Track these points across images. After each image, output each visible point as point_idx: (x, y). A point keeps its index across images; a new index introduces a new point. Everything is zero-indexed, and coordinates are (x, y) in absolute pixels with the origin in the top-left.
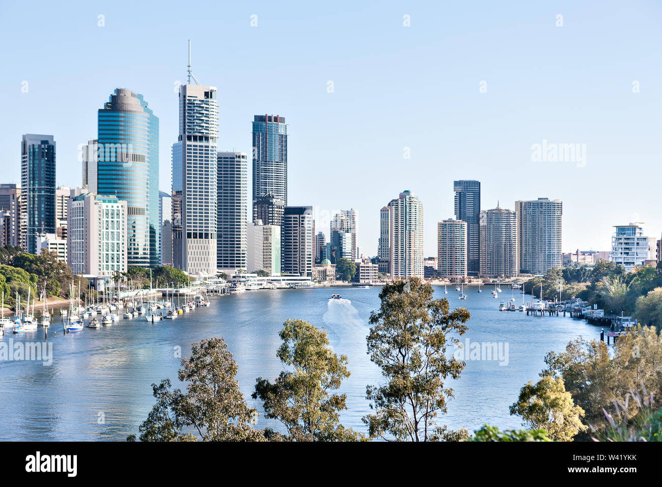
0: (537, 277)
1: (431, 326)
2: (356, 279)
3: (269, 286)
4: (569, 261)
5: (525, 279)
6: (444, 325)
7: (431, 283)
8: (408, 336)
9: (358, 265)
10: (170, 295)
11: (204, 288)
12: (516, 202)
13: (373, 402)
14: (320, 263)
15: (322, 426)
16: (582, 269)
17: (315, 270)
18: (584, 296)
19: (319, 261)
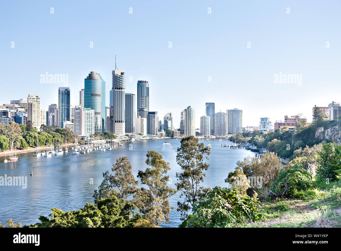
0: (234, 135)
1: (198, 152)
2: (172, 136)
3: (143, 139)
4: (245, 130)
5: (230, 136)
6: (203, 152)
7: (198, 138)
8: (190, 156)
9: (173, 131)
10: (109, 142)
11: (121, 140)
12: (227, 110)
13: (178, 178)
14: (160, 131)
15: (161, 187)
16: (249, 132)
17: (158, 133)
18: (250, 142)
19: (160, 130)
